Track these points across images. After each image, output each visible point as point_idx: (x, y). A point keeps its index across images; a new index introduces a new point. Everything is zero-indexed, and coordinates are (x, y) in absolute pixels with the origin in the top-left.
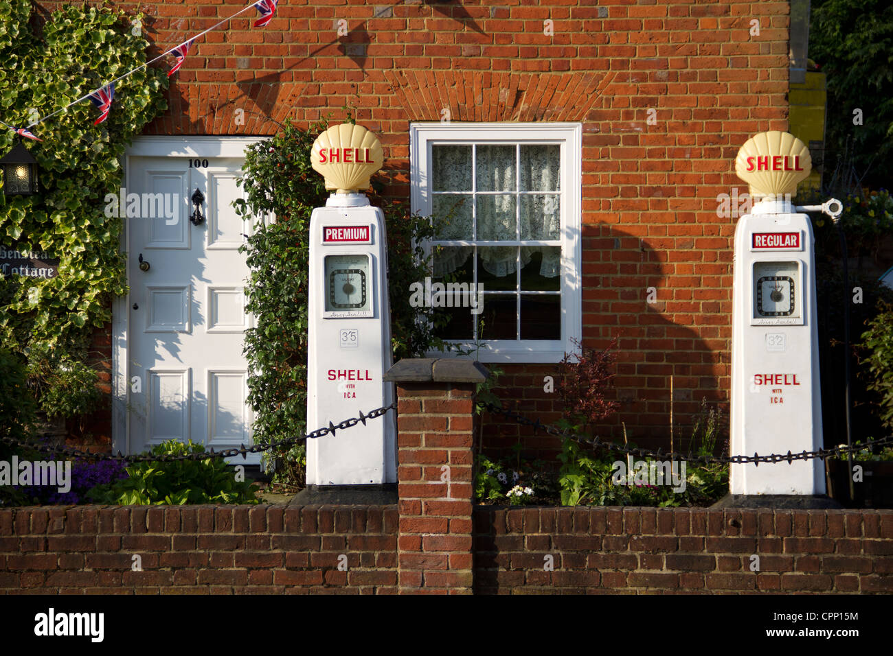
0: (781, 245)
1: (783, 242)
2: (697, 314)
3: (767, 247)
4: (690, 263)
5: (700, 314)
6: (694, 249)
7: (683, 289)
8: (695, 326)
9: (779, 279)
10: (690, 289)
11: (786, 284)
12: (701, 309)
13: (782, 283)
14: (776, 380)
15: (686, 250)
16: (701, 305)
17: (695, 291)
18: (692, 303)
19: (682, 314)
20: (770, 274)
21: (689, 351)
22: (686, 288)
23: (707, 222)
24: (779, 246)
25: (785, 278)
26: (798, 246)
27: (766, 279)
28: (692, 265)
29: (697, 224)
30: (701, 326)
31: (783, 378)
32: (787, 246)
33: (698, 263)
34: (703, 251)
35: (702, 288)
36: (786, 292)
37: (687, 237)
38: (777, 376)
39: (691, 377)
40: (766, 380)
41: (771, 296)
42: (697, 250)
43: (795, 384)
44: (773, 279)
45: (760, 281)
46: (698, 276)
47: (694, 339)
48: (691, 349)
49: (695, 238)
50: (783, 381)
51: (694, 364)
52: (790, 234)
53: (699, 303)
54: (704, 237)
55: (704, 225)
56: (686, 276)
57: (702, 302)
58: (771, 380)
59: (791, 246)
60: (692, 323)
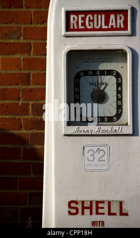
0: (104, 27)
1: (107, 23)
2: (26, 117)
3: (86, 29)
4: (17, 56)
5: (29, 117)
6: (22, 40)
7: (9, 87)
8: (23, 131)
9: (103, 73)
10: (17, 87)
11: (111, 80)
12: (30, 112)
13: (106, 79)
14: (97, 208)
15: (12, 41)
16: (30, 107)
17: (23, 90)
18: (20, 104)
19: (7, 117)
20: (91, 67)
21: (16, 161)
22: (13, 87)
23: (36, 7)
24: (101, 29)
25: (110, 73)
26: (126, 28)
27: (86, 73)
28: (19, 59)
29: (24, 9)
30: (30, 132)
31: (106, 206)
32: (112, 29)
33: (26, 56)
34: (32, 42)
35: (31, 86)
36: (111, 91)
37: (13, 25)
38: (97, 202)
39: (18, 191)
40: (83, 208)
41: (92, 95)
42: (25, 41)
43: (122, 214)
44: (95, 73)
45: (78, 77)
46: (26, 72)
47: (22, 147)
48: (19, 158)
49: (23, 26)
50: (106, 210)
51: (23, 176)
52: (116, 12)
53: (28, 104)
54: (33, 25)
55: (32, 10)
56: (12, 72)
57: (31, 103)
58: (90, 208)
59: (116, 29)
60: (20, 128)
